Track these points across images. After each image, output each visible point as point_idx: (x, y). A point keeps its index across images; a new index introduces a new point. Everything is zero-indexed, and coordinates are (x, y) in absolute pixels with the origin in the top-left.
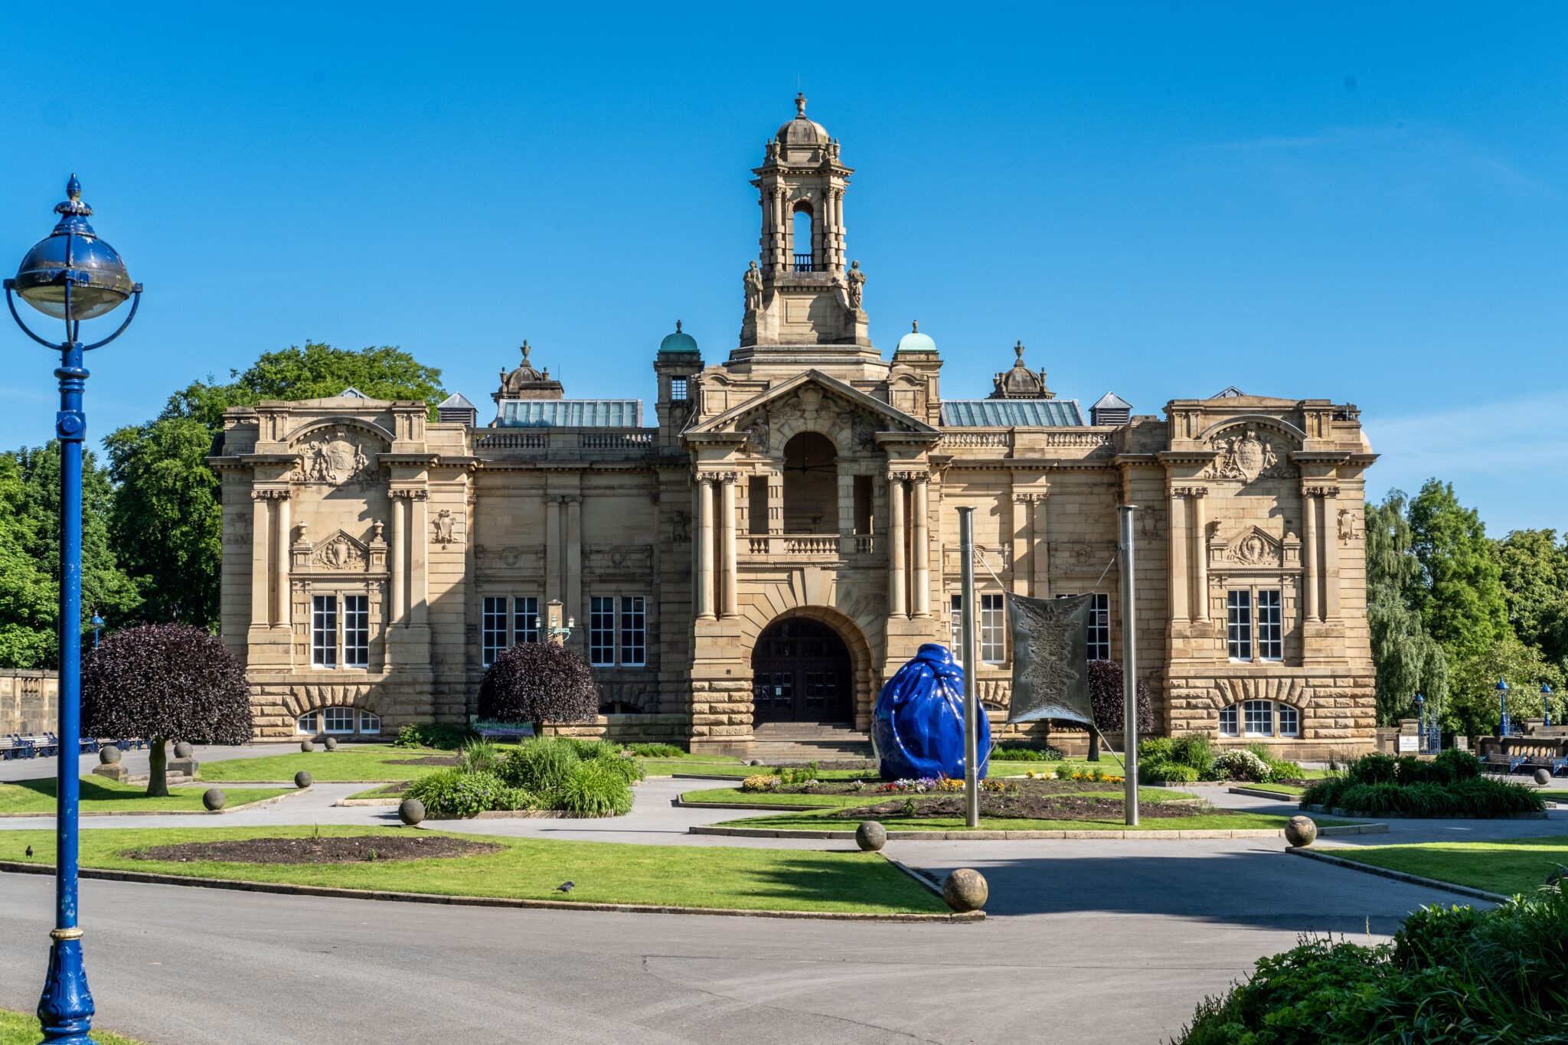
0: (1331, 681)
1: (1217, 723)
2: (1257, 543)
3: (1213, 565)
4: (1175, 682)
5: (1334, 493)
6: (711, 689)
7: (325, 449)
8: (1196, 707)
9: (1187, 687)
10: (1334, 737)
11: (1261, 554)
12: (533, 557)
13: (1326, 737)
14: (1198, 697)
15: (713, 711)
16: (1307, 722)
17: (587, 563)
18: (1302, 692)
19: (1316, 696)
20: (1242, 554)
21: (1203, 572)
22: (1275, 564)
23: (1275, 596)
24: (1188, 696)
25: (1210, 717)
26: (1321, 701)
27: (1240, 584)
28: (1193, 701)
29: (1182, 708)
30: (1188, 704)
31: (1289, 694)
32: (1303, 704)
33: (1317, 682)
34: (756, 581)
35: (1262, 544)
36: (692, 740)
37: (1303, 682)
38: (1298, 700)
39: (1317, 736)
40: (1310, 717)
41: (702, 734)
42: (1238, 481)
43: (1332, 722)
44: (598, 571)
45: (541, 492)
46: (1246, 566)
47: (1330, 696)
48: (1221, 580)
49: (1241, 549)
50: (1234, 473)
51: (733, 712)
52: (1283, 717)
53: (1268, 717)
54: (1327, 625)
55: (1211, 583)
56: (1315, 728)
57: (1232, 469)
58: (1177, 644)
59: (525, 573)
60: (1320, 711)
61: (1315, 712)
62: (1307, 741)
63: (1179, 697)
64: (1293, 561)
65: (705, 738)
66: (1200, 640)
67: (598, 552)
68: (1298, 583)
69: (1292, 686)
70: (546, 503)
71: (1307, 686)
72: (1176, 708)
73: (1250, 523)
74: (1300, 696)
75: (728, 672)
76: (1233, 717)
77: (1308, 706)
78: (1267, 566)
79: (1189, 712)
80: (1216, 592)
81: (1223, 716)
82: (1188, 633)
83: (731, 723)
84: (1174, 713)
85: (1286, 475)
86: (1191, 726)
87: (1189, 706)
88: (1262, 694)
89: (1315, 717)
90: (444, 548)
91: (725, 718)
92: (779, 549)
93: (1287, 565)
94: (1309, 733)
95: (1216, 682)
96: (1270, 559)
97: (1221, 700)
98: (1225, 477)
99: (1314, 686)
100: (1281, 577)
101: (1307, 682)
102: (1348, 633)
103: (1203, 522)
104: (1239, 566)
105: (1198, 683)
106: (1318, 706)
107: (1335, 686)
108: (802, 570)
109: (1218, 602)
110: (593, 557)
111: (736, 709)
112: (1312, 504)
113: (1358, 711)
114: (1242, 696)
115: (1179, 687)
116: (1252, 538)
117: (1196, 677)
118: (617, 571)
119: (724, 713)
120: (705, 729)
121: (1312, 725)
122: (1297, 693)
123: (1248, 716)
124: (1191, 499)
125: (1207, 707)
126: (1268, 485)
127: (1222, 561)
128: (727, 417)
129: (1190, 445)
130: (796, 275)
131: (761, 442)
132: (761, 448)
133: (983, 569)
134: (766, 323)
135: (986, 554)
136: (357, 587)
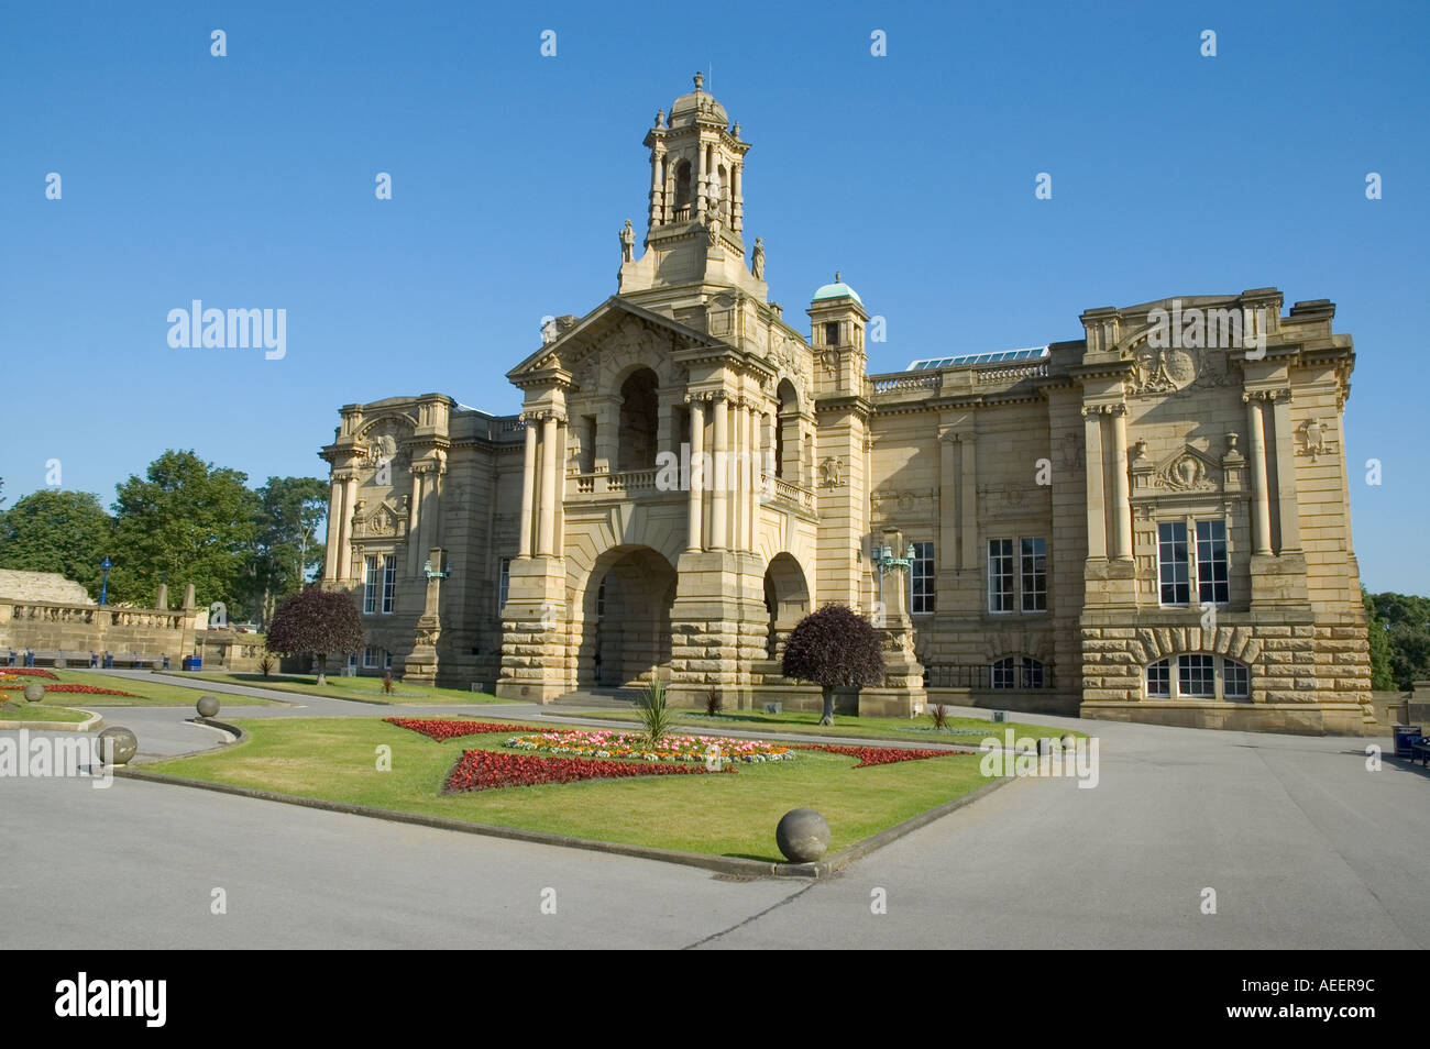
0: (1287, 630)
1: (1144, 682)
2: (1191, 465)
3: (1136, 494)
4: (1087, 631)
5: (1285, 396)
6: (518, 630)
7: (380, 439)
8: (1112, 662)
9: (1103, 638)
10: (1291, 701)
11: (1196, 478)
13: (1281, 701)
14: (1114, 650)
15: (518, 652)
16: (1257, 682)
18: (1248, 644)
19: (1267, 648)
20: (1174, 479)
21: (1125, 504)
22: (1213, 488)
23: (1219, 527)
24: (1102, 650)
25: (1130, 673)
26: (1275, 656)
27: (1172, 514)
28: (1109, 655)
29: (1095, 663)
30: (1103, 657)
31: (1231, 646)
32: (1249, 659)
33: (1268, 630)
34: (583, 521)
35: (1198, 467)
36: (499, 681)
37: (1249, 631)
38: (1243, 653)
39: (1269, 699)
40: (1259, 675)
41: (507, 676)
42: (1165, 395)
43: (1290, 682)
46: (1178, 492)
47: (1287, 649)
48: (1148, 511)
49: (1171, 472)
50: (1162, 386)
51: (533, 654)
52: (1228, 675)
53: (1209, 674)
54: (1282, 559)
55: (1135, 515)
56: (1266, 689)
57: (1161, 381)
58: (1091, 586)
60: (1273, 668)
61: (1266, 670)
62: (1256, 705)
63: (1092, 650)
64: (1234, 483)
65: (509, 680)
66: (1120, 582)
68: (1245, 508)
69: (1235, 638)
71: (1255, 636)
72: (1089, 662)
73: (1183, 442)
74: (1246, 649)
75: (531, 611)
76: (1165, 674)
77: (1257, 661)
78: (1204, 491)
79: (1103, 668)
80: (1141, 525)
81: (1152, 674)
82: (1105, 575)
83: (532, 666)
84: (1086, 669)
85: (1226, 382)
86: (1107, 684)
87: (1104, 661)
88: (1196, 646)
89: (1267, 675)
91: (527, 660)
92: (602, 488)
93: (1229, 488)
94: (1259, 695)
95: (1137, 632)
96: (1207, 483)
97: (1143, 653)
98: (1152, 391)
99: (1264, 637)
100: (1222, 503)
101: (1254, 631)
102: (1311, 571)
103: (1123, 445)
104: (1170, 492)
105: (1115, 632)
106: (1269, 661)
107: (1293, 635)
108: (619, 507)
109: (1143, 537)
111: (536, 651)
112: (1258, 414)
113: (1338, 669)
114: (1170, 648)
115: (1092, 637)
116: (1185, 460)
117: (1111, 626)
119: (526, 654)
120: (511, 671)
121: (1263, 685)
122: (1241, 645)
123: (1184, 674)
124: (1108, 419)
125: (1127, 662)
126: (1205, 396)
127: (1149, 488)
128: (541, 356)
129: (1105, 358)
130: (669, 228)
131: (593, 382)
132: (591, 387)
133: (913, 516)
134: (636, 275)
135: (916, 501)
136: (390, 549)
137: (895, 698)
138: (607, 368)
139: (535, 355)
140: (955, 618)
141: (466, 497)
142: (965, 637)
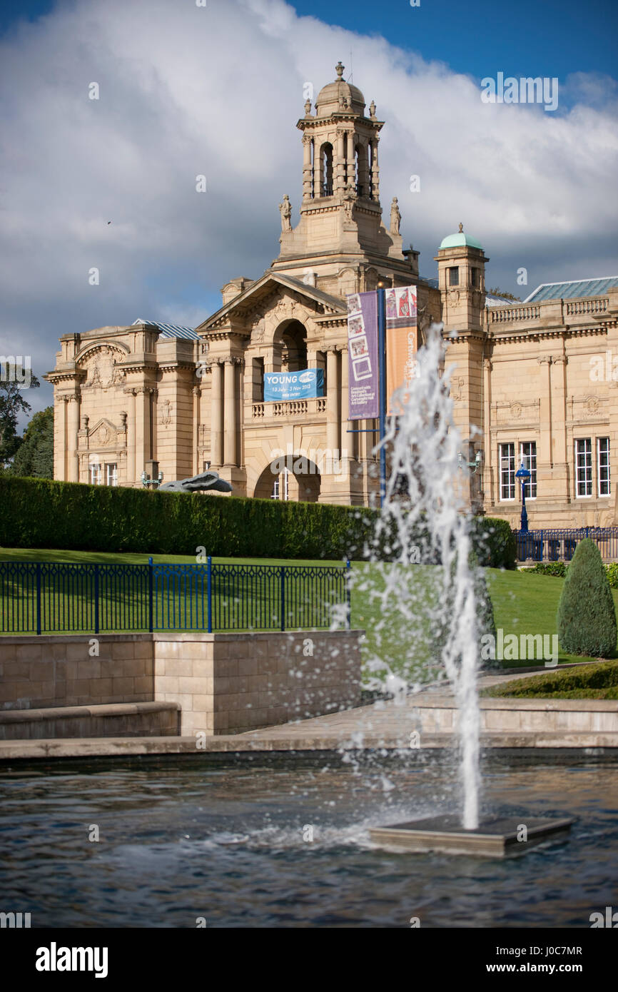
7: (98, 363)
90: (166, 427)
92: (270, 413)
128: (220, 316)
130: (317, 201)
131: (260, 332)
132: (259, 336)
133: (519, 422)
134: (293, 241)
135: (523, 409)
136: (111, 458)
138: (270, 321)
139: (215, 315)
140: (549, 502)
141: (174, 413)
142: (555, 516)
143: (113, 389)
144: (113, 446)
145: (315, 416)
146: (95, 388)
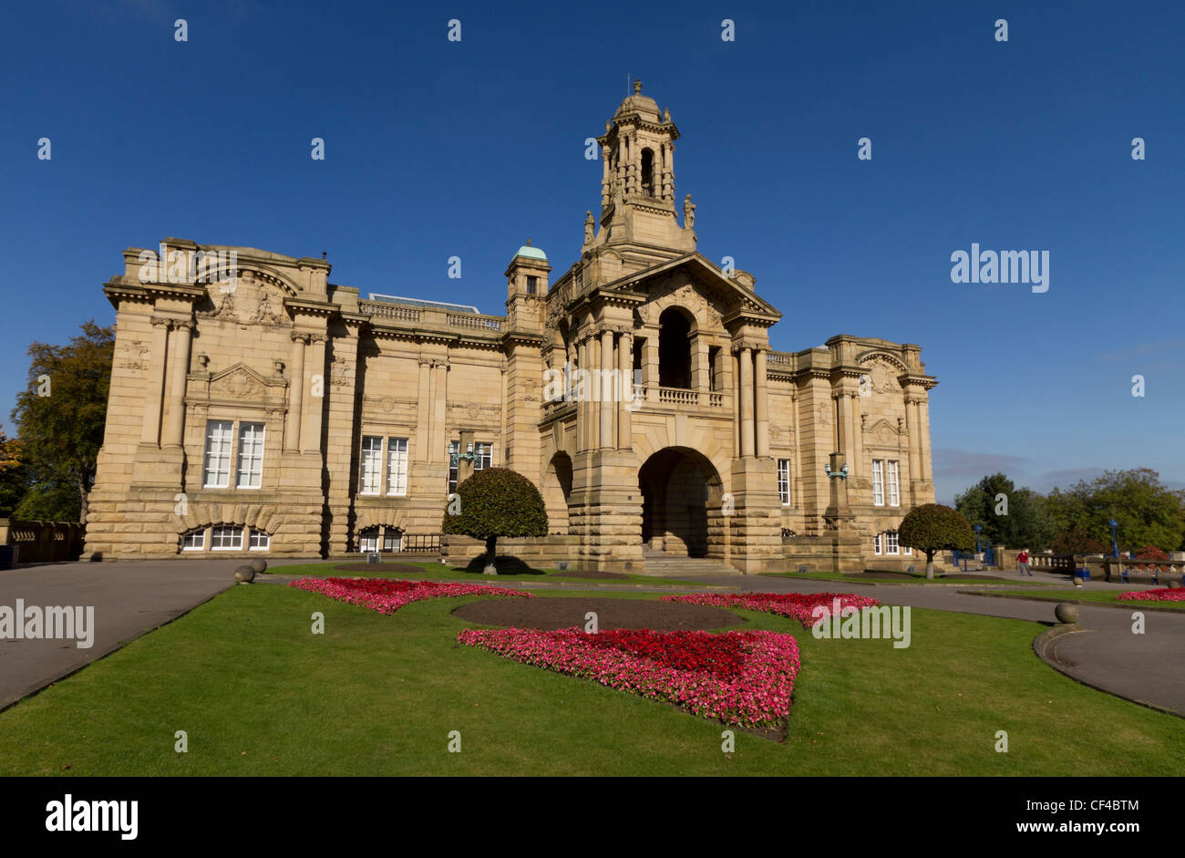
1: (874, 546)
2: (885, 430)
6: (617, 513)
9: (858, 522)
11: (888, 437)
12: (408, 406)
15: (616, 533)
17: (450, 414)
20: (878, 436)
23: (894, 464)
25: (870, 543)
28: (862, 532)
30: (859, 533)
35: (888, 430)
36: (599, 558)
41: (607, 554)
42: (874, 391)
44: (458, 422)
45: (416, 356)
46: (881, 444)
48: (869, 452)
49: (878, 433)
51: (632, 534)
53: (895, 542)
54: (926, 484)
59: (401, 418)
64: (905, 442)
65: (610, 557)
66: (863, 490)
67: (458, 406)
70: (420, 364)
73: (880, 417)
76: (878, 542)
78: (891, 445)
80: (866, 460)
82: (856, 486)
83: (631, 543)
85: (897, 389)
90: (338, 389)
91: (626, 539)
96: (892, 441)
97: (875, 531)
104: (877, 443)
105: (864, 520)
109: (867, 467)
110: (454, 409)
111: (634, 531)
112: (912, 408)
116: (884, 426)
118: (473, 423)
123: (886, 542)
126: (888, 394)
127: (869, 440)
128: (631, 280)
129: (852, 364)
136: (254, 416)
137: (858, 560)
143: (260, 328)
144: (259, 400)
145: (706, 410)
146: (223, 320)
